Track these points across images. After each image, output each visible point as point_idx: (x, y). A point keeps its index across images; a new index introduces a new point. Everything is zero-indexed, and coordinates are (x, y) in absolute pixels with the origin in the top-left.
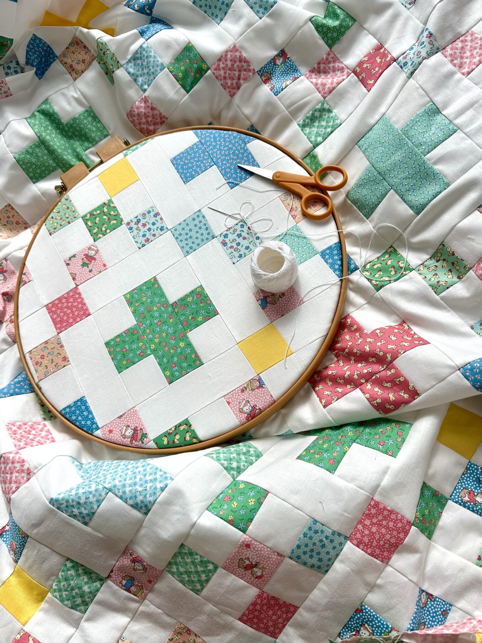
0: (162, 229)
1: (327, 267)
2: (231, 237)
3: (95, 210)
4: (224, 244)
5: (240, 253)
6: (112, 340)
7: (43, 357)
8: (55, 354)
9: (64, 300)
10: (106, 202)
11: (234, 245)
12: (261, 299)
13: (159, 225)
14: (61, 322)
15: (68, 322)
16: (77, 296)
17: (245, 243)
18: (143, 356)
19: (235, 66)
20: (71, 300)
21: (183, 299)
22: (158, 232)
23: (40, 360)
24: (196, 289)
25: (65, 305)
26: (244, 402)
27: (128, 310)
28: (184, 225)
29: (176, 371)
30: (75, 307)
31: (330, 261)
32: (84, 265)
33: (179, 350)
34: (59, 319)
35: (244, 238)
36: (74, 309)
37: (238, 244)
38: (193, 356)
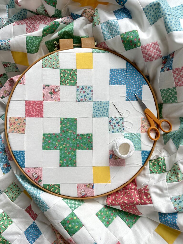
0: (90, 99)
1: (141, 158)
2: (114, 121)
3: (68, 70)
4: (110, 122)
5: (114, 130)
6: (46, 134)
7: (14, 123)
8: (21, 125)
9: (35, 104)
10: (74, 70)
11: (114, 125)
12: (111, 155)
13: (90, 96)
14: (29, 112)
15: (32, 114)
16: (41, 105)
17: (118, 128)
18: (55, 148)
19: (154, 51)
20: (38, 105)
21: (83, 135)
22: (88, 99)
23: (13, 124)
24: (90, 134)
25: (34, 106)
26: (83, 190)
27: (59, 126)
28: (99, 104)
29: (65, 163)
30: (38, 110)
31: (143, 156)
32: (51, 93)
33: (70, 155)
34: (28, 111)
35: (119, 125)
36: (37, 111)
37: (115, 126)
38: (74, 161)
